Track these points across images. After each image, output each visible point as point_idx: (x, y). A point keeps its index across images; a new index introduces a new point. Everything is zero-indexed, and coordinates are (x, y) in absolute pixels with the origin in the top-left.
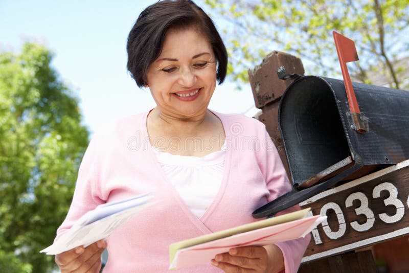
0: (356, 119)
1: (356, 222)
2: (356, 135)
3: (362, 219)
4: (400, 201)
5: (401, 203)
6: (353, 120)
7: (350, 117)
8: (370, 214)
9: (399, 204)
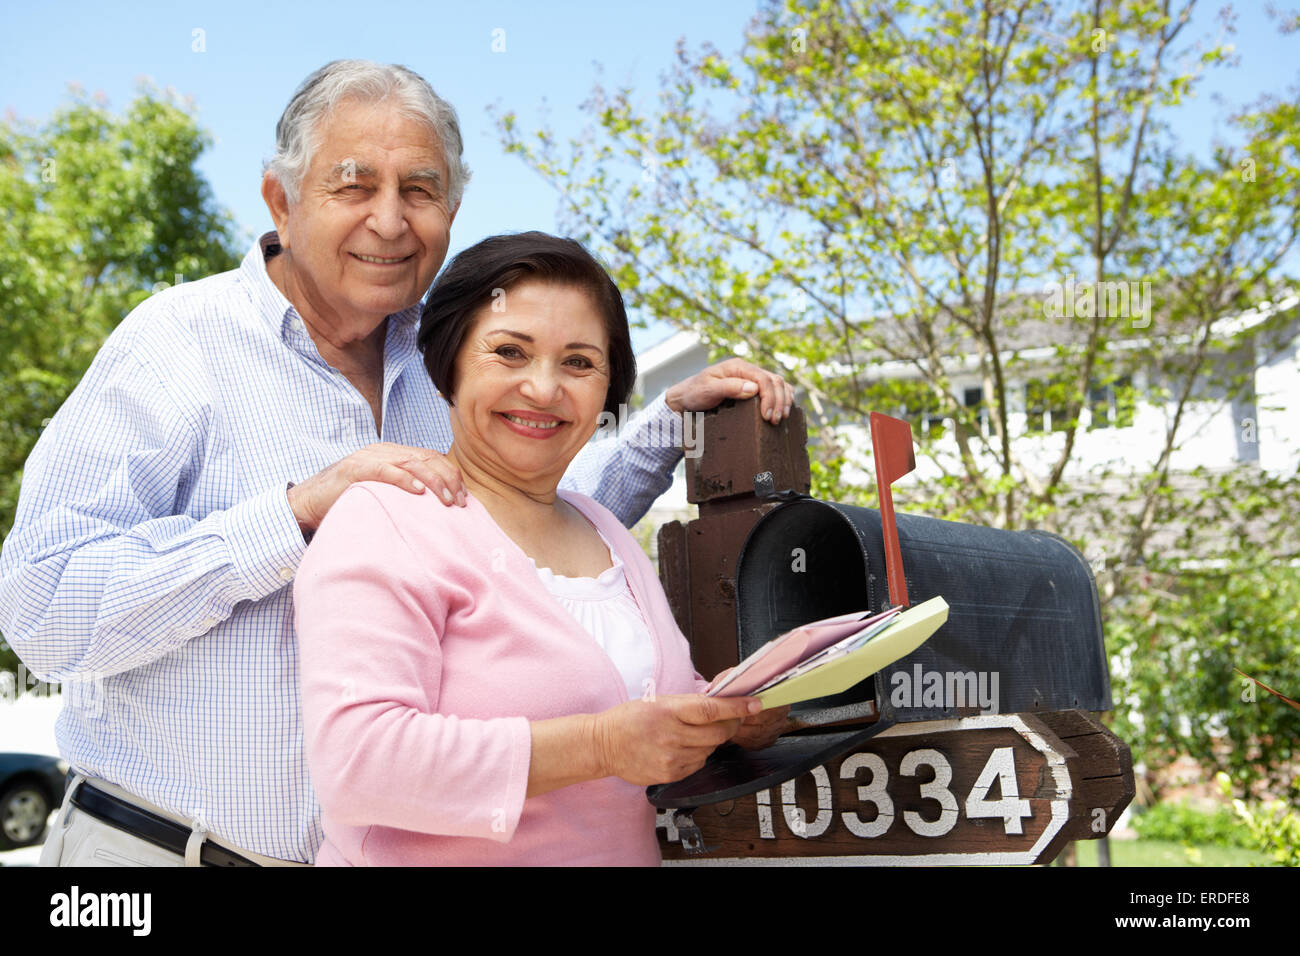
1: (854, 815)
3: (869, 812)
4: (952, 796)
5: (954, 800)
8: (886, 805)
9: (948, 801)
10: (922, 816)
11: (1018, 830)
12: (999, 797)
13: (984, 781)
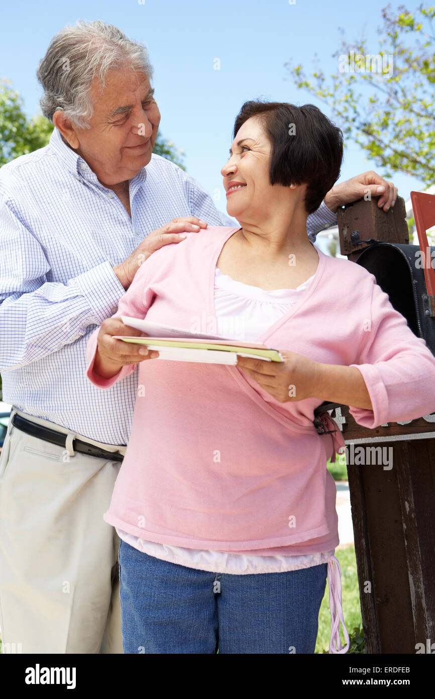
0: (433, 303)
2: (431, 321)
6: (430, 304)
7: (427, 301)
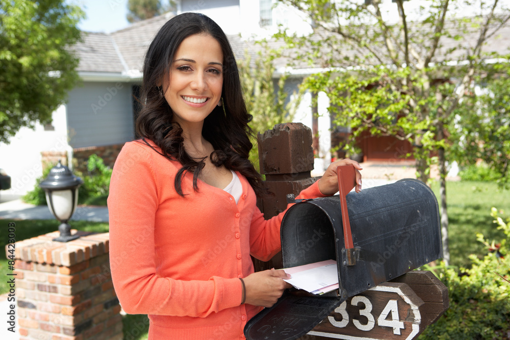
0: (350, 255)
2: (347, 269)
3: (339, 318)
4: (372, 316)
5: (373, 318)
6: (347, 255)
7: (345, 254)
8: (346, 316)
9: (371, 318)
10: (360, 322)
11: (399, 333)
12: (391, 319)
13: (385, 312)
